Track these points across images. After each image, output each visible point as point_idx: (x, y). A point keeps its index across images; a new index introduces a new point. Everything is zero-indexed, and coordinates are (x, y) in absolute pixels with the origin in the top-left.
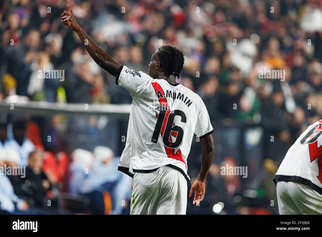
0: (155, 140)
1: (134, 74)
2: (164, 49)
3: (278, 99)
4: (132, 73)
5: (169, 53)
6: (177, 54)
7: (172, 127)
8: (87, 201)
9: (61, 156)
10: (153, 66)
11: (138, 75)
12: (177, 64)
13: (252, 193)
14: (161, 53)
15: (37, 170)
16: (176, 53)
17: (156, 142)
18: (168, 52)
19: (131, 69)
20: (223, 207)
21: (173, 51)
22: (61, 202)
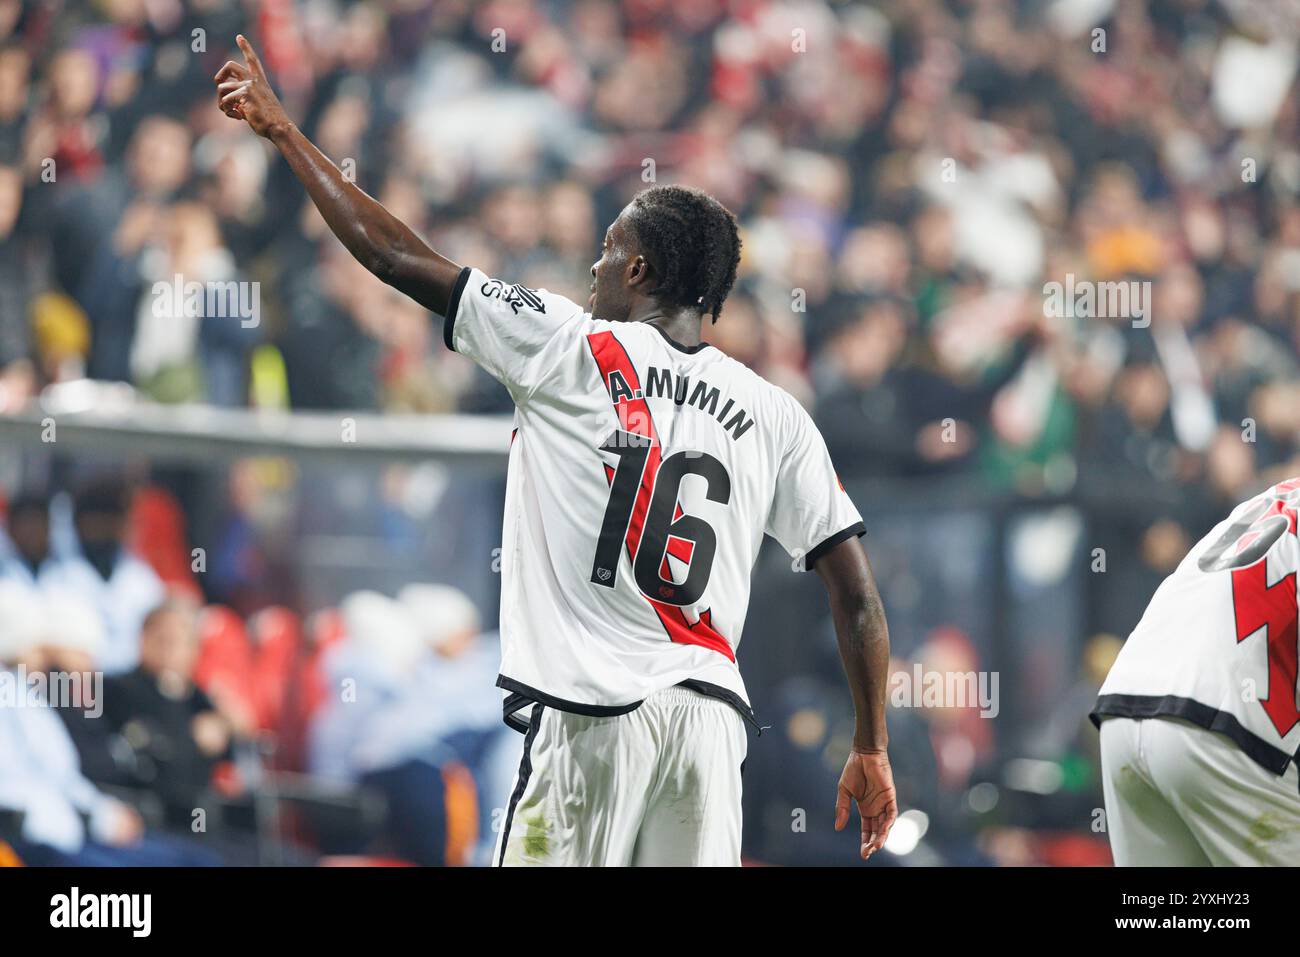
0: (607, 574)
1: (514, 303)
2: (660, 202)
3: (1144, 394)
4: (506, 296)
5: (680, 222)
6: (713, 225)
7: (673, 523)
8: (374, 808)
9: (269, 626)
10: (613, 272)
11: (531, 305)
12: (715, 263)
13: (1039, 775)
14: (648, 218)
15: (174, 682)
16: (711, 222)
17: (610, 583)
18: (677, 216)
19: (503, 283)
20: (926, 828)
21: (699, 211)
22: (271, 812)
